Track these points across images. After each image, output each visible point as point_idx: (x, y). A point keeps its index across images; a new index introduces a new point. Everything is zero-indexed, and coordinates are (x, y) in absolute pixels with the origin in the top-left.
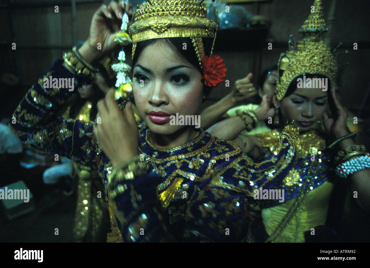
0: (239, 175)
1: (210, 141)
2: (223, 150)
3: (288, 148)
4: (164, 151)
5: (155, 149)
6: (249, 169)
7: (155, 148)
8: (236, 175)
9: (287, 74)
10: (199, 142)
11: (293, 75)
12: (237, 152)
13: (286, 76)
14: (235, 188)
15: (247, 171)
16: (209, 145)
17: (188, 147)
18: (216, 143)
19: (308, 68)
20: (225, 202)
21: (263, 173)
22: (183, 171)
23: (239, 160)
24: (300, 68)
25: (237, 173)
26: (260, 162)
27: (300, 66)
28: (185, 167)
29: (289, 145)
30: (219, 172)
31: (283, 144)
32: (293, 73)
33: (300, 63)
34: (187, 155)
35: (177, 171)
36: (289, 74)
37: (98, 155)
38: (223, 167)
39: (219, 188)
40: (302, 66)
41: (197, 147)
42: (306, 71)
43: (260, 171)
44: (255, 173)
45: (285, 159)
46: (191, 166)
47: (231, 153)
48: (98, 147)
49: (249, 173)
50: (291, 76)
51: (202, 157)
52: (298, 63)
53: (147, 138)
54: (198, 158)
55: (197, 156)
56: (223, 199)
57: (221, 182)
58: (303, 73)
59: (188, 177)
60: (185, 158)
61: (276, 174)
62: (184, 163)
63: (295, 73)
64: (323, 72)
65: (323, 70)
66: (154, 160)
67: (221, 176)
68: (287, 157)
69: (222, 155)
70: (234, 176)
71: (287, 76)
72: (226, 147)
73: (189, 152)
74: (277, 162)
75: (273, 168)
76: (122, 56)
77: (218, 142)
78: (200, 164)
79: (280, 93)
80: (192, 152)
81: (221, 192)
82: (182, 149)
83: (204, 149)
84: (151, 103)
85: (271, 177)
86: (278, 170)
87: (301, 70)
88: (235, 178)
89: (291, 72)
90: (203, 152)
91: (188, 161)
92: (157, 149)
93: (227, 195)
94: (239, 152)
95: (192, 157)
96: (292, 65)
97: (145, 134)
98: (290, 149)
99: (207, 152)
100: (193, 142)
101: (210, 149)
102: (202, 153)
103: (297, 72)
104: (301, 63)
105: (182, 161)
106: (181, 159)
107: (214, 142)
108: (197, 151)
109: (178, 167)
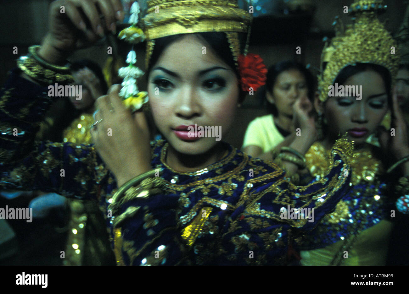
0: (280, 200)
1: (243, 161)
2: (260, 171)
3: (341, 165)
4: (186, 174)
5: (174, 172)
6: (293, 194)
7: (175, 170)
8: (276, 201)
9: (331, 66)
10: (229, 163)
11: (339, 66)
12: (278, 174)
13: (330, 68)
14: (275, 216)
15: (290, 195)
16: (242, 166)
17: (216, 168)
18: (250, 164)
19: (359, 56)
20: (264, 232)
21: (310, 197)
22: (212, 198)
23: (280, 183)
24: (349, 56)
25: (277, 198)
26: (306, 184)
27: (349, 54)
28: (213, 193)
29: (343, 163)
30: (255, 197)
31: (334, 161)
32: (339, 64)
33: (348, 50)
34: (215, 178)
35: (204, 198)
36: (334, 66)
37: (98, 184)
38: (261, 192)
39: (256, 217)
40: (351, 53)
41: (227, 168)
42: (358, 60)
43: (308, 195)
44: (300, 198)
45: (337, 179)
46: (221, 192)
47: (271, 175)
48: (97, 174)
49: (293, 198)
50: (337, 68)
51: (234, 181)
52: (346, 50)
53: (163, 159)
54: (230, 182)
55: (229, 180)
56: (261, 230)
57: (258, 209)
58: (352, 63)
59: (218, 205)
60: (214, 183)
61: (327, 198)
62: (212, 188)
63: (342, 63)
64: (380, 61)
65: (380, 59)
66: (175, 187)
67: (258, 202)
68: (340, 177)
69: (260, 177)
70: (274, 202)
71: (332, 68)
72: (264, 168)
73: (218, 175)
74: (327, 183)
75: (323, 191)
76: (131, 57)
77: (253, 162)
78: (233, 190)
79: (323, 93)
80: (221, 174)
81: (259, 222)
82: (209, 172)
83: (237, 171)
84: (179, 115)
85: (320, 202)
86: (329, 193)
87: (350, 58)
88: (275, 204)
89: (337, 62)
90: (236, 174)
91: (217, 186)
92: (177, 172)
93: (266, 224)
94: (281, 174)
95: (222, 181)
96: (337, 53)
97: (160, 154)
98: (343, 167)
99: (241, 175)
100: (222, 163)
101: (244, 171)
102: (235, 176)
103: (344, 61)
104: (350, 49)
105: (210, 186)
106: (209, 184)
107: (248, 162)
108: (228, 173)
109: (205, 193)
